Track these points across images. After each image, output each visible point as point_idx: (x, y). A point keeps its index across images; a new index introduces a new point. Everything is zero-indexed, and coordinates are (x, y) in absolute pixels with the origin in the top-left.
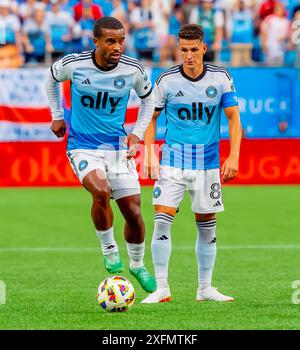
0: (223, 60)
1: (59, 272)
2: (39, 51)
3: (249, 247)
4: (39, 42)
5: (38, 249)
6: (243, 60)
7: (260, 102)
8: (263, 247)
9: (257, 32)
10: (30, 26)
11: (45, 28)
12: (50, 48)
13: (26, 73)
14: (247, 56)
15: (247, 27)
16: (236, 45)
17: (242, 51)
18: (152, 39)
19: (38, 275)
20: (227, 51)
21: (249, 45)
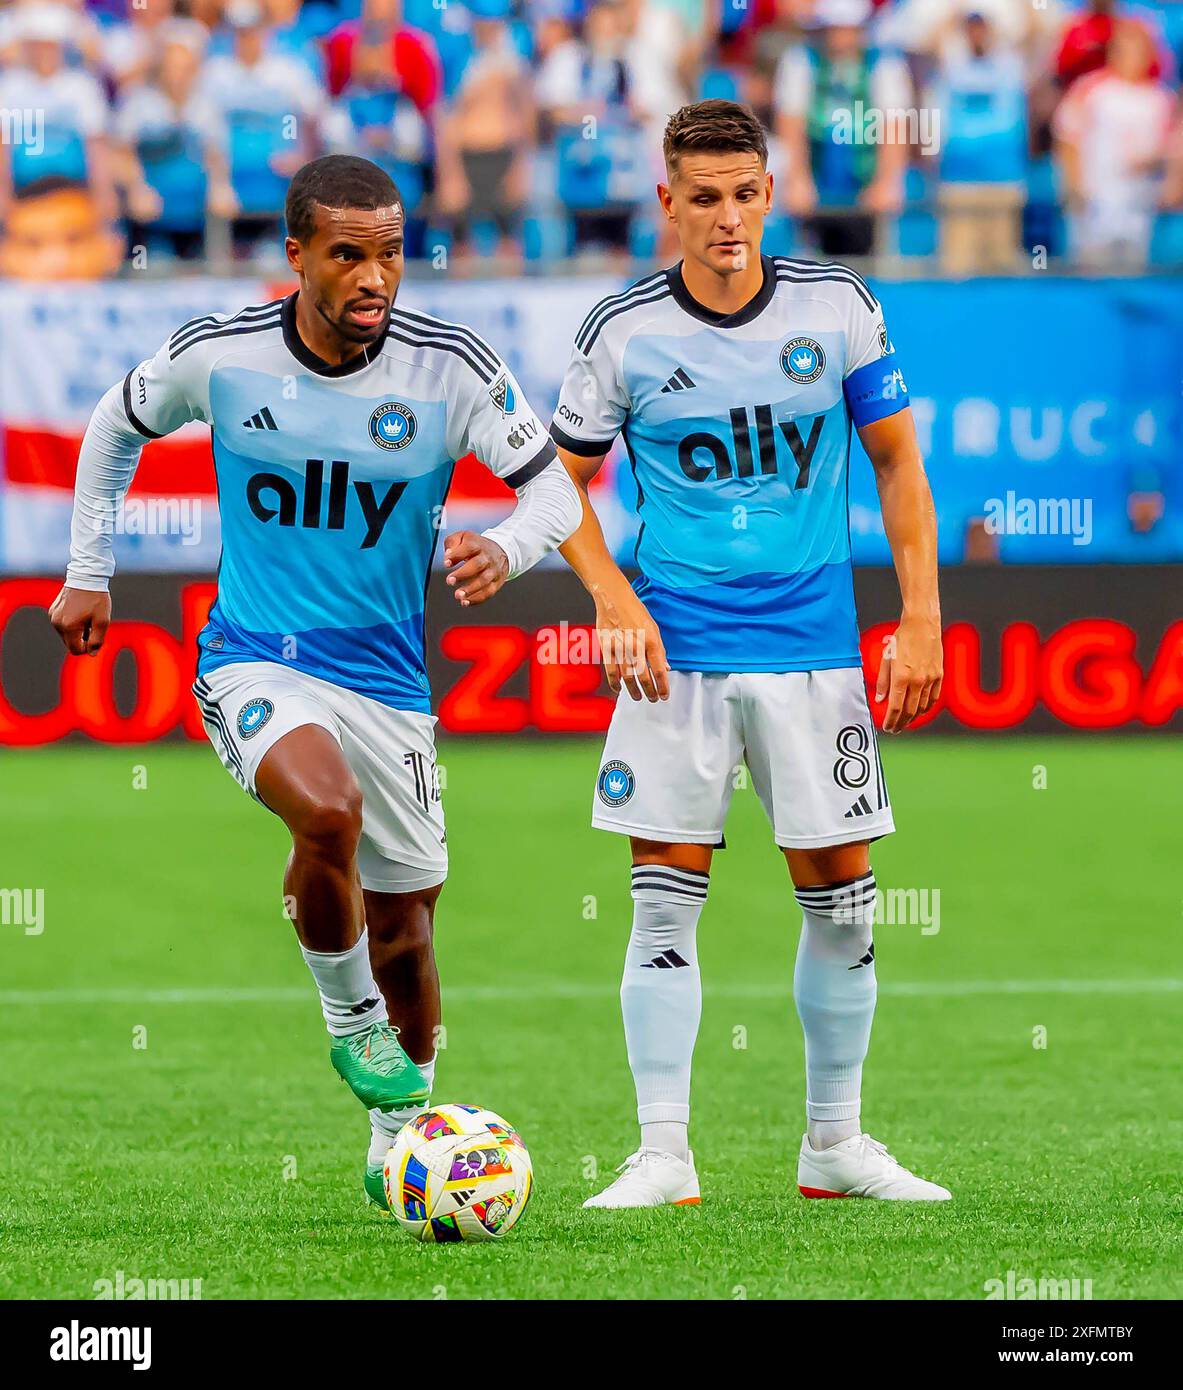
0: (906, 250)
1: (260, 1082)
2: (183, 213)
3: (1013, 986)
4: (179, 174)
5: (178, 995)
6: (984, 249)
7: (1052, 419)
8: (1067, 986)
9: (1041, 140)
10: (146, 112)
11: (204, 118)
12: (224, 200)
13: (130, 299)
14: (1004, 233)
15: (1004, 122)
16: (958, 193)
17: (981, 213)
18: (627, 166)
19: (179, 1094)
20: (922, 212)
21: (1010, 193)
